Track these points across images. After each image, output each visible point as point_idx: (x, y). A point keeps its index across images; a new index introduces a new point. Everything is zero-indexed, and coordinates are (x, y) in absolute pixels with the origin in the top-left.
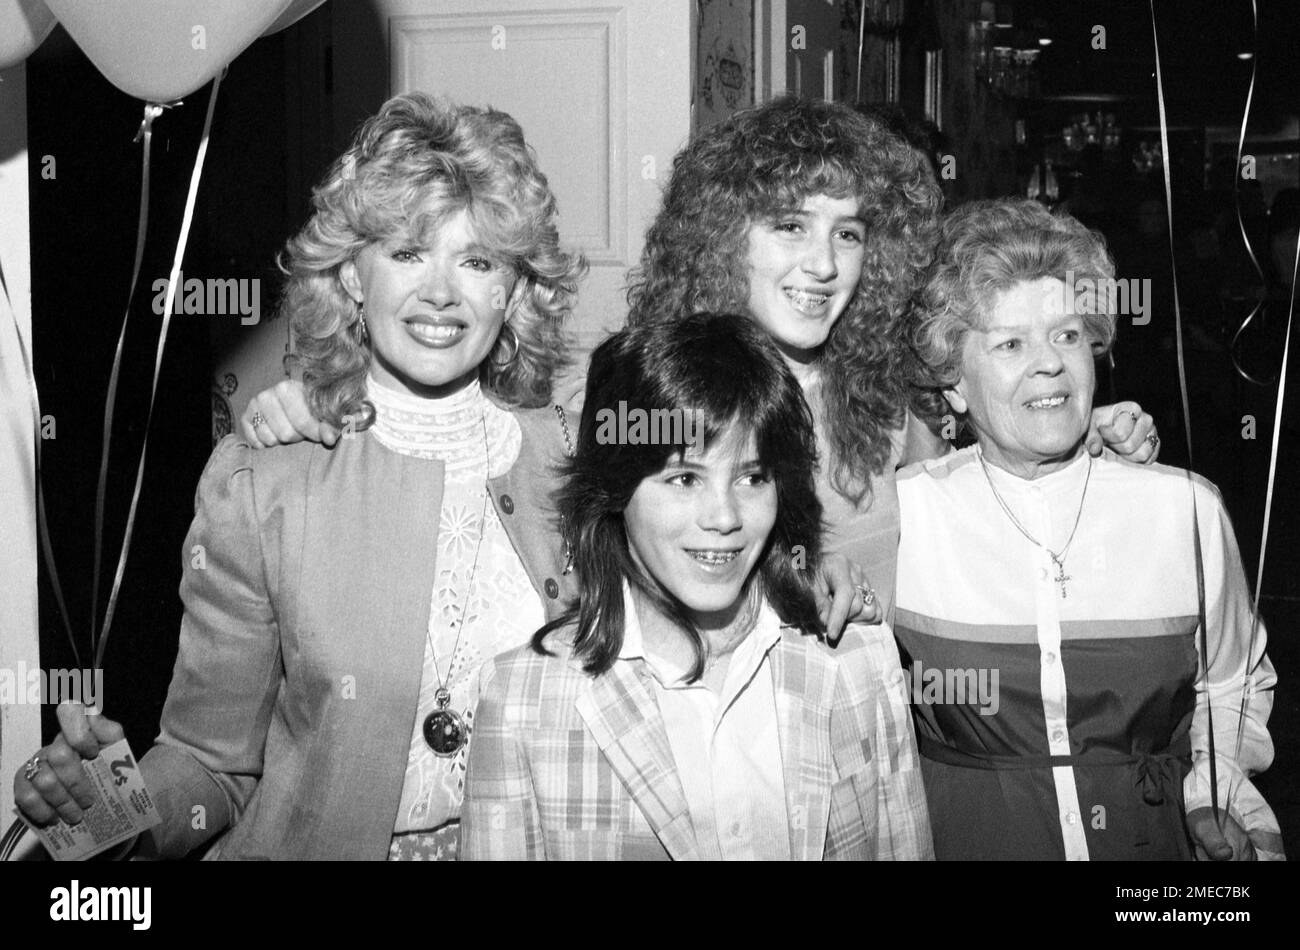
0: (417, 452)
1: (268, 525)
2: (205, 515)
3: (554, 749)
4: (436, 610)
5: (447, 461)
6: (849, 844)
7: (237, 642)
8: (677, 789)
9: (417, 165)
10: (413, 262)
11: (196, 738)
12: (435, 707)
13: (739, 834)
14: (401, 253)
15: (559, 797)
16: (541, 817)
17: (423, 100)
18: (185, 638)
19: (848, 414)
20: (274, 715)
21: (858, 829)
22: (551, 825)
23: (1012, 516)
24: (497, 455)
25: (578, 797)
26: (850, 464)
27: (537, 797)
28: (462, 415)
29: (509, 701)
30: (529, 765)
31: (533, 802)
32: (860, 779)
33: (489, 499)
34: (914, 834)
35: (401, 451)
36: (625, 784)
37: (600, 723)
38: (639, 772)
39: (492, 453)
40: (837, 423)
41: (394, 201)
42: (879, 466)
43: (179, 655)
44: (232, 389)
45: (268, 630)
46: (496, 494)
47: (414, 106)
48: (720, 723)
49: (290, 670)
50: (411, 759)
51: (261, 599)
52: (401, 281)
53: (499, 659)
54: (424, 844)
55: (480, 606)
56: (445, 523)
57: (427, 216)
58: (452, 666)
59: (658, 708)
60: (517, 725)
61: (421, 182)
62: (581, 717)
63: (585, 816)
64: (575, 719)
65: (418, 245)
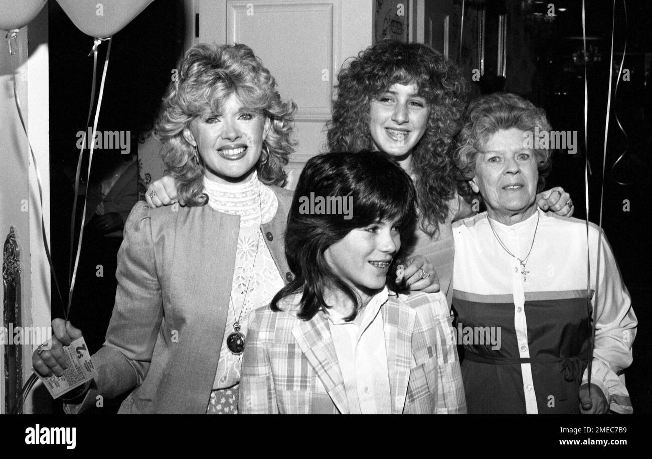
0: (228, 211)
1: (158, 243)
2: (128, 239)
3: (281, 353)
4: (235, 285)
5: (242, 215)
6: (421, 396)
7: (142, 298)
8: (338, 371)
9: (208, 77)
10: (216, 122)
11: (122, 344)
12: (233, 331)
13: (368, 392)
14: (209, 119)
15: (283, 375)
16: (275, 384)
17: (204, 46)
18: (118, 297)
19: (428, 194)
20: (159, 333)
21: (425, 389)
22: (279, 388)
23: (502, 243)
24: (266, 213)
25: (292, 375)
26: (429, 218)
27: (273, 376)
28: (248, 193)
29: (261, 330)
30: (269, 359)
31: (272, 378)
32: (426, 365)
33: (261, 234)
34: (455, 392)
35: (220, 211)
36: (314, 369)
37: (303, 340)
38: (321, 363)
39: (263, 212)
40: (423, 198)
41: (201, 96)
42: (443, 220)
43: (115, 305)
44: (148, 181)
45: (157, 293)
46: (265, 231)
47: (201, 50)
48: (360, 339)
49: (167, 313)
50: (221, 356)
51: (155, 279)
52: (212, 132)
53: (258, 310)
54: (227, 394)
55: (255, 284)
56: (241, 245)
57: (218, 100)
58: (242, 312)
59: (331, 334)
60: (264, 341)
61: (212, 85)
62: (294, 337)
63: (295, 384)
64: (291, 338)
65: (217, 114)
